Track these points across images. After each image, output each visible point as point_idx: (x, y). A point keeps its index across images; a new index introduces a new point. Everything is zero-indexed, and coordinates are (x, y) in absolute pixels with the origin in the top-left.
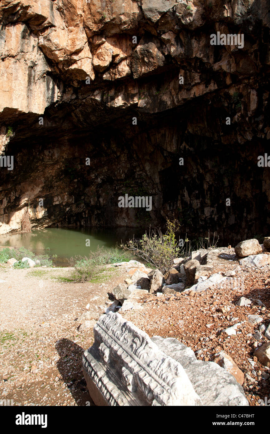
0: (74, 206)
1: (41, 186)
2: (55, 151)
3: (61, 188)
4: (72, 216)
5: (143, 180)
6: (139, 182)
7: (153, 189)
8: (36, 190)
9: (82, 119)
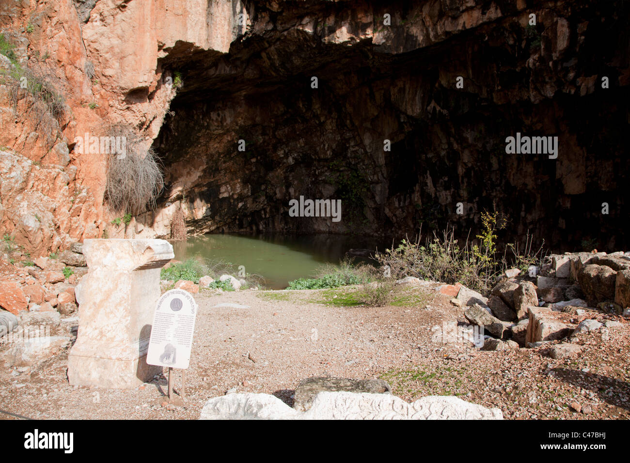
0: (250, 200)
1: (201, 168)
2: (227, 113)
3: (230, 172)
4: (245, 215)
5: (359, 160)
6: (353, 163)
7: (374, 175)
8: (194, 175)
9: (277, 63)
